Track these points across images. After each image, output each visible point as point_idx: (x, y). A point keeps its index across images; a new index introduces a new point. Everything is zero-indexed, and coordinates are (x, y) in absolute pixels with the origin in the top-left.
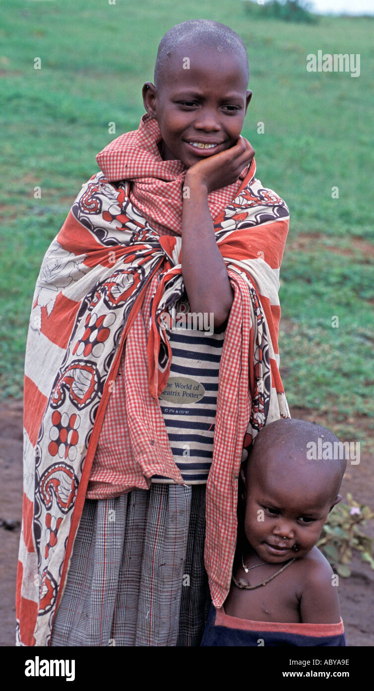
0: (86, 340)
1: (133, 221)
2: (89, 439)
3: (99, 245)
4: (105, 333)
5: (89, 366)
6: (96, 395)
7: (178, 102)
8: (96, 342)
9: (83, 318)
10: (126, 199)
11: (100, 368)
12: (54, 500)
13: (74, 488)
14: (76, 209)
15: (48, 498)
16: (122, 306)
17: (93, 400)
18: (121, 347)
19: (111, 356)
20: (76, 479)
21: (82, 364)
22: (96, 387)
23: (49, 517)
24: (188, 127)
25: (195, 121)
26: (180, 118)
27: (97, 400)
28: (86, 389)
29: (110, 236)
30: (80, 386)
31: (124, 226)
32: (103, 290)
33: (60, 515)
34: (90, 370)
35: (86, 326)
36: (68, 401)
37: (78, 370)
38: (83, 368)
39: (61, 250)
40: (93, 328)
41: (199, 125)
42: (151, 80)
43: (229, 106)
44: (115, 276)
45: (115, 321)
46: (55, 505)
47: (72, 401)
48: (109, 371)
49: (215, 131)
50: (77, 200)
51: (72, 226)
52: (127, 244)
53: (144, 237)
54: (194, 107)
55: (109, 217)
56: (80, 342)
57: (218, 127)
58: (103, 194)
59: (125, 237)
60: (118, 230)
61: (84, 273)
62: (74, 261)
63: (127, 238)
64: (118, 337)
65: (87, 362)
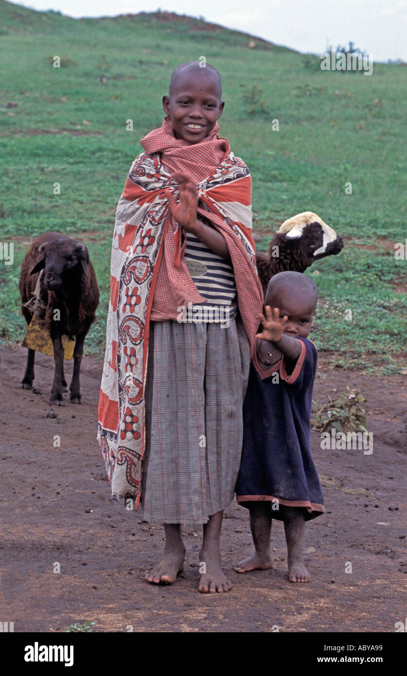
0: (142, 245)
1: (164, 176)
2: (147, 299)
3: (145, 192)
4: (152, 239)
5: (145, 259)
6: (150, 274)
7: (179, 102)
8: (148, 245)
9: (139, 234)
10: (159, 163)
11: (151, 259)
12: (128, 338)
13: (142, 329)
14: (131, 176)
15: (124, 338)
16: (160, 223)
17: (148, 277)
18: (162, 246)
19: (156, 251)
20: (142, 323)
21: (141, 258)
22: (149, 270)
23: (126, 349)
24: (185, 116)
25: (189, 113)
26: (181, 111)
27: (150, 277)
28: (144, 272)
29: (151, 186)
30: (139, 271)
31: (159, 179)
32: (149, 216)
33: (132, 346)
34: (145, 261)
35: (141, 237)
36: (133, 280)
37: (139, 262)
38: (142, 260)
39: (127, 201)
40: (145, 237)
41: (191, 114)
42: (167, 94)
43: (208, 104)
44: (155, 207)
45: (157, 232)
46: (129, 341)
47: (135, 280)
48: (156, 260)
49: (200, 118)
50: (131, 171)
51: (130, 186)
52: (160, 188)
53: (170, 183)
54: (188, 104)
55: (150, 176)
56: (137, 246)
57: (202, 116)
58: (145, 164)
59: (159, 185)
60: (156, 182)
61: (138, 209)
62: (132, 205)
63: (161, 185)
64: (160, 240)
65: (143, 257)
